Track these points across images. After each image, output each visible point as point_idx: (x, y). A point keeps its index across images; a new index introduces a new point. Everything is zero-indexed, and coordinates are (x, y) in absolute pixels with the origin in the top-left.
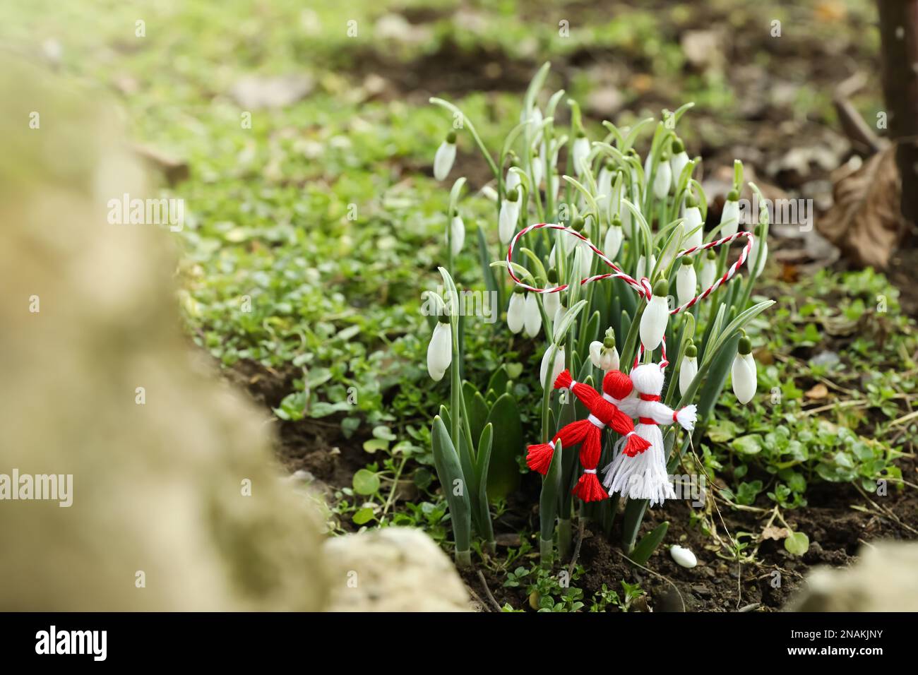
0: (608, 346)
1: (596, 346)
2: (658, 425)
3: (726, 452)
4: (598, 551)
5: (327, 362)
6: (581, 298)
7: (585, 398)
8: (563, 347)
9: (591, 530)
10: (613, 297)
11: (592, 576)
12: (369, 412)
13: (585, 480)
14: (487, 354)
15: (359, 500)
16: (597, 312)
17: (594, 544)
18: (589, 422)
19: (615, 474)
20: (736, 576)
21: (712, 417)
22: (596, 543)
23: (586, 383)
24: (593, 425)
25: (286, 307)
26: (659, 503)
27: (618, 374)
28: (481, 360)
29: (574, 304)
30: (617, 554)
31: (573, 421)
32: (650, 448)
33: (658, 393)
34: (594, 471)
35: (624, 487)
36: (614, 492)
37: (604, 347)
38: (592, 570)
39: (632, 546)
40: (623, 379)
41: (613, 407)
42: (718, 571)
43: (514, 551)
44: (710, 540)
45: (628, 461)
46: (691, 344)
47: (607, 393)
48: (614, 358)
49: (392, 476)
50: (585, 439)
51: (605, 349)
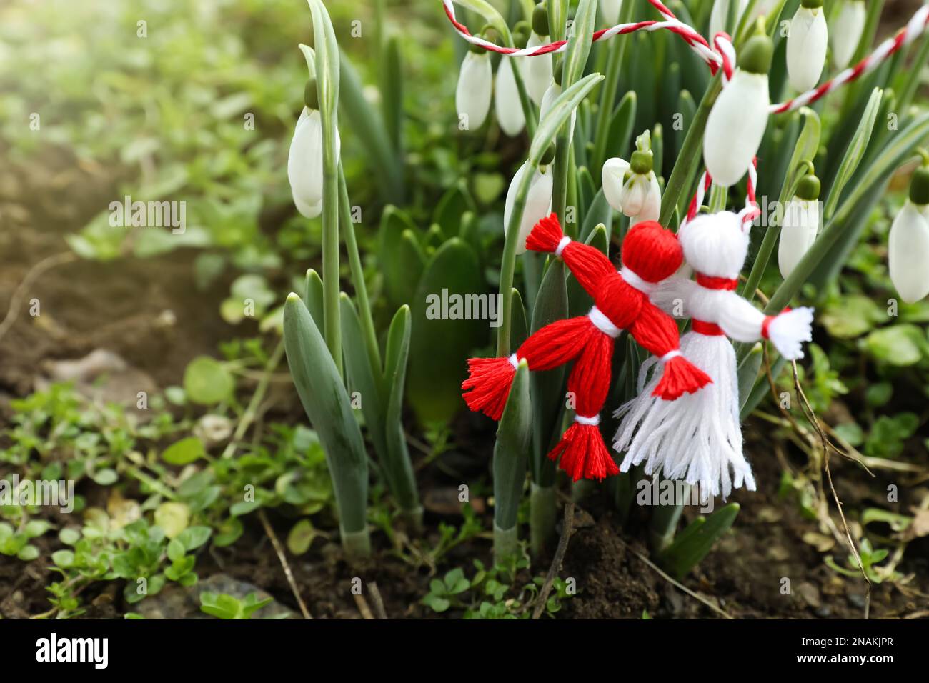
0: (640, 170)
1: (616, 169)
2: (730, 340)
3: (855, 354)
4: (600, 554)
5: (190, 154)
6: (588, 70)
7: (585, 272)
8: (549, 168)
9: (591, 513)
10: (667, 63)
11: (584, 602)
12: (236, 249)
13: (575, 436)
14: (443, 158)
15: (196, 411)
16: (632, 95)
17: (594, 540)
18: (590, 323)
19: (637, 428)
20: (860, 603)
21: (833, 291)
22: (598, 539)
23: (592, 243)
24: (597, 330)
25: (140, 58)
26: (721, 495)
27: (655, 233)
28: (431, 166)
29: (577, 80)
30: (637, 558)
31: (561, 316)
32: (708, 387)
33: (734, 274)
34: (594, 421)
35: (652, 456)
36: (632, 465)
37: (631, 172)
38: (586, 591)
39: (668, 538)
40: (664, 242)
41: (639, 297)
42: (825, 590)
43: (451, 529)
44: (812, 522)
45: (662, 408)
46: (807, 172)
47: (629, 267)
48: (650, 195)
49: (258, 367)
50: (578, 357)
51: (633, 176)
